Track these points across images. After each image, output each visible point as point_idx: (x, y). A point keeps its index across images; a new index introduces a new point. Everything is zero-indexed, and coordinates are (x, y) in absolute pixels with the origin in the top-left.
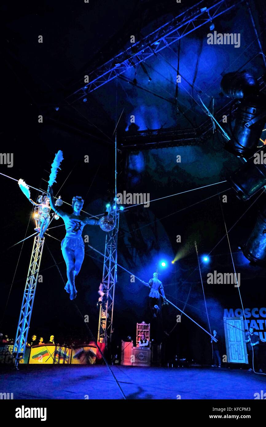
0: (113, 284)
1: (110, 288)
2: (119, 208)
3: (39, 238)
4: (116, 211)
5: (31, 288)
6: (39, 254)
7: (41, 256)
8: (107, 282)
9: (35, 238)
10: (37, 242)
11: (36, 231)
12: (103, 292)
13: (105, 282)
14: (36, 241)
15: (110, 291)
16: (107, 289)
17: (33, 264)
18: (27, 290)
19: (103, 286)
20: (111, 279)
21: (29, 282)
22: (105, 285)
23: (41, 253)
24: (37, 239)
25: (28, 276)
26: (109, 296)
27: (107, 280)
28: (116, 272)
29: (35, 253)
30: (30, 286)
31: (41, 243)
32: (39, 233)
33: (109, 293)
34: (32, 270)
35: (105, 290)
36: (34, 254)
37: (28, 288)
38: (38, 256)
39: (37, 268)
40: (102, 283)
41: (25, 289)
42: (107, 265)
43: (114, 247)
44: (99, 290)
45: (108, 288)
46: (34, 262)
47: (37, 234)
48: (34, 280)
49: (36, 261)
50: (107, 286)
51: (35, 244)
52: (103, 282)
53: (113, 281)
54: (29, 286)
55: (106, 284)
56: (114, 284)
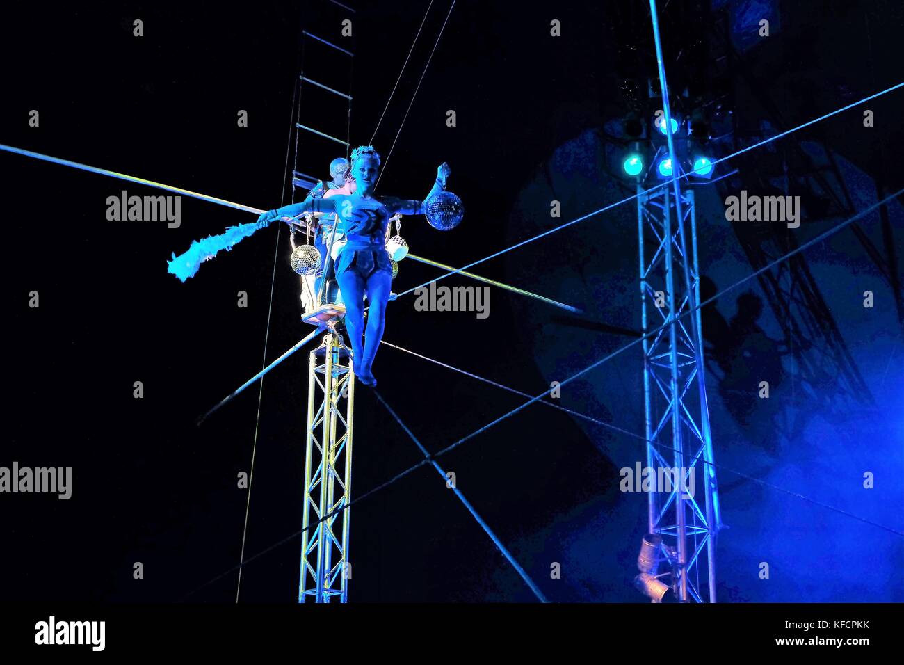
0: (701, 536)
1: (689, 556)
2: (689, 168)
3: (328, 355)
4: (675, 180)
5: (327, 585)
6: (341, 430)
7: (348, 438)
8: (674, 530)
9: (313, 357)
10: (321, 376)
11: (311, 328)
12: (663, 580)
13: (663, 531)
14: (317, 373)
15: (691, 575)
16: (677, 566)
17: (319, 475)
18: (310, 592)
19: (657, 554)
20: (690, 517)
21: (312, 557)
22: (664, 548)
23: (349, 424)
24: (321, 360)
25: (304, 527)
26: (689, 596)
27: (674, 523)
28: (710, 479)
29: (321, 425)
30: (322, 579)
31: (340, 377)
32: (326, 332)
33: (688, 585)
34: (318, 506)
35: (666, 572)
36: (318, 432)
37: (310, 583)
38: (338, 437)
39: (339, 492)
40: (650, 538)
41: (302, 591)
42: (661, 453)
43: (687, 360)
44: (640, 572)
45: (681, 560)
46: (323, 465)
47: (317, 341)
48: (333, 546)
49: (333, 460)
50: (676, 550)
51: (316, 385)
52: (651, 532)
53: (700, 524)
54: (316, 577)
55: (671, 542)
56: (709, 539)
